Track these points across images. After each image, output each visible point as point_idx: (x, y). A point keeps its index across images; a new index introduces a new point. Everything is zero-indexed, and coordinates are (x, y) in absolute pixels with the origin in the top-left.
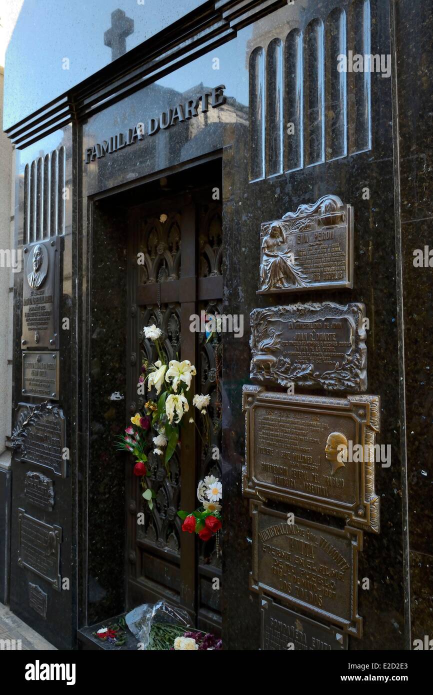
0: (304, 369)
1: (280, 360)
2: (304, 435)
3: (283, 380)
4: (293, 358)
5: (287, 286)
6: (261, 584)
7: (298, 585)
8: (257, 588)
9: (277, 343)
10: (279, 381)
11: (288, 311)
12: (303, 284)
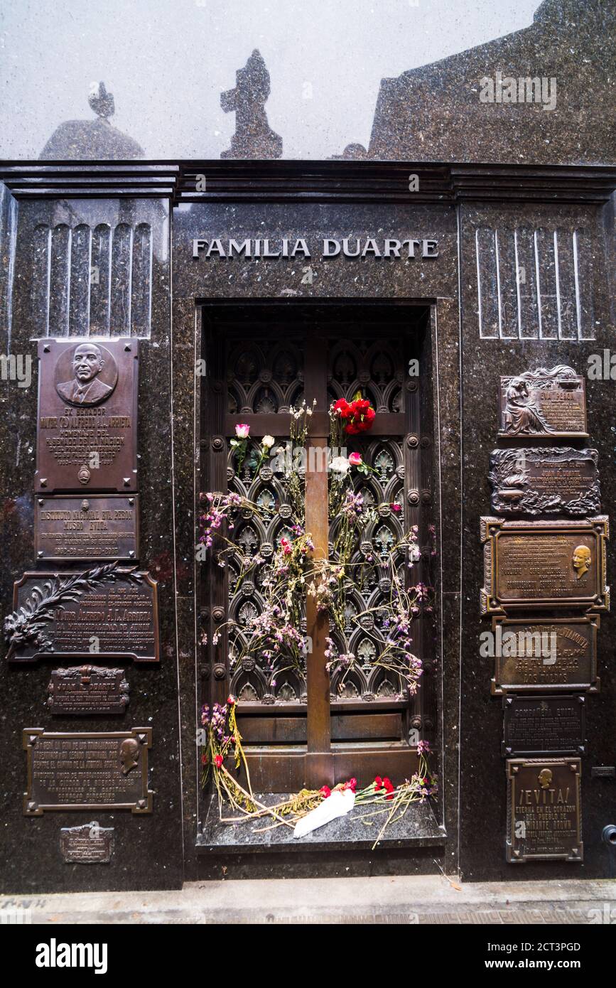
0: (552, 500)
1: (529, 493)
2: (552, 552)
3: (531, 509)
4: (541, 491)
5: (534, 433)
6: (503, 686)
7: (544, 673)
8: (500, 691)
9: (526, 479)
10: (528, 511)
11: (533, 453)
12: (549, 432)
